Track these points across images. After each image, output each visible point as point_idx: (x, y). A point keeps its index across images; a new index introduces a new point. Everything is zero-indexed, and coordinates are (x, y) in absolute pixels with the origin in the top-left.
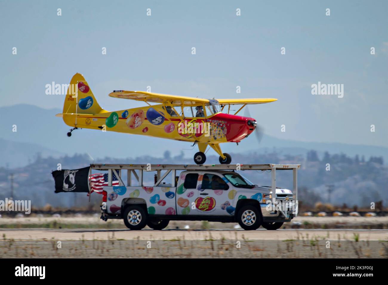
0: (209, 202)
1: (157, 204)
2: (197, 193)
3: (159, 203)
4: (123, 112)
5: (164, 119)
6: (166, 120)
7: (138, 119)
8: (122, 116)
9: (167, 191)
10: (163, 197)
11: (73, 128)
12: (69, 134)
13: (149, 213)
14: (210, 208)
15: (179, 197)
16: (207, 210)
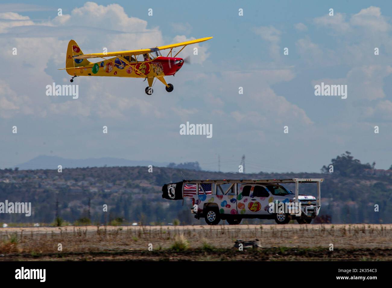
0: (257, 205)
1: (225, 207)
2: (250, 199)
3: (226, 206)
4: (101, 63)
5: (125, 65)
6: (127, 65)
7: (110, 67)
8: (101, 65)
9: (231, 199)
10: (229, 203)
11: (73, 76)
12: (72, 81)
13: (220, 213)
14: (258, 210)
15: (239, 202)
16: (256, 211)
